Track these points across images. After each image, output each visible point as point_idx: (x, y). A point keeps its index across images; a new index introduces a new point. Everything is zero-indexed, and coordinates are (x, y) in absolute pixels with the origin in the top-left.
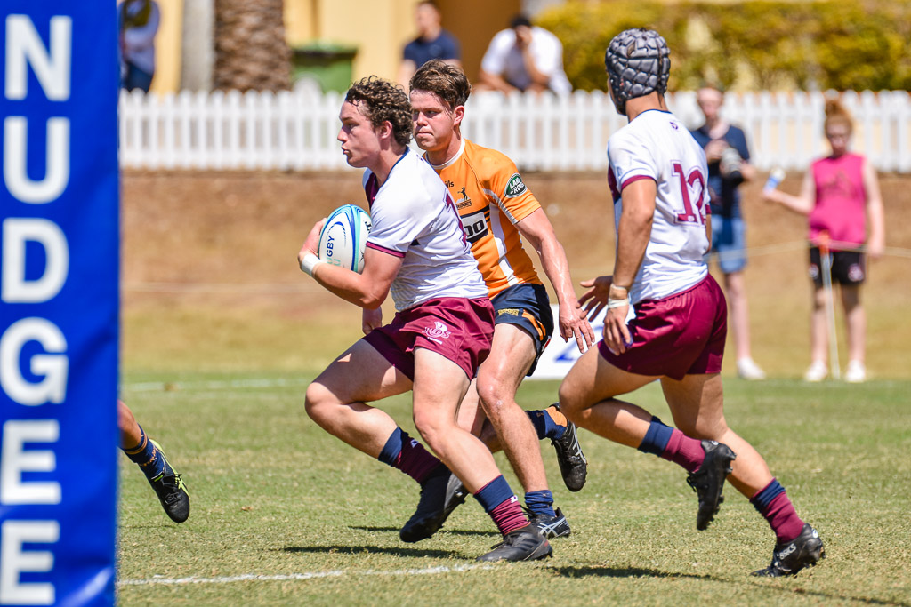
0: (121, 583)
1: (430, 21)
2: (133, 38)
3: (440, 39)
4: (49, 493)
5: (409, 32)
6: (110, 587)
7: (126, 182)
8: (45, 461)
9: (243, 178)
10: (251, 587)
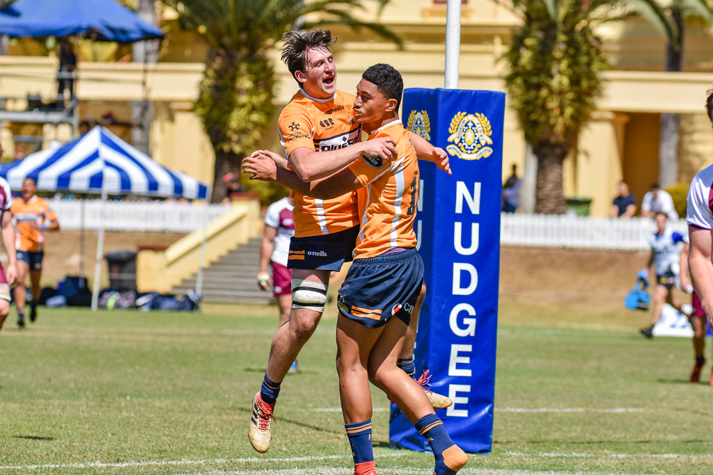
0: (495, 410)
1: (624, 190)
2: (508, 193)
3: (629, 197)
4: (467, 373)
5: (615, 193)
6: (491, 411)
7: (502, 250)
8: (466, 360)
9: (545, 251)
10: (546, 414)
